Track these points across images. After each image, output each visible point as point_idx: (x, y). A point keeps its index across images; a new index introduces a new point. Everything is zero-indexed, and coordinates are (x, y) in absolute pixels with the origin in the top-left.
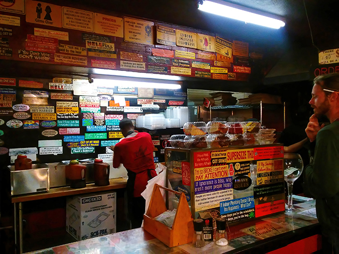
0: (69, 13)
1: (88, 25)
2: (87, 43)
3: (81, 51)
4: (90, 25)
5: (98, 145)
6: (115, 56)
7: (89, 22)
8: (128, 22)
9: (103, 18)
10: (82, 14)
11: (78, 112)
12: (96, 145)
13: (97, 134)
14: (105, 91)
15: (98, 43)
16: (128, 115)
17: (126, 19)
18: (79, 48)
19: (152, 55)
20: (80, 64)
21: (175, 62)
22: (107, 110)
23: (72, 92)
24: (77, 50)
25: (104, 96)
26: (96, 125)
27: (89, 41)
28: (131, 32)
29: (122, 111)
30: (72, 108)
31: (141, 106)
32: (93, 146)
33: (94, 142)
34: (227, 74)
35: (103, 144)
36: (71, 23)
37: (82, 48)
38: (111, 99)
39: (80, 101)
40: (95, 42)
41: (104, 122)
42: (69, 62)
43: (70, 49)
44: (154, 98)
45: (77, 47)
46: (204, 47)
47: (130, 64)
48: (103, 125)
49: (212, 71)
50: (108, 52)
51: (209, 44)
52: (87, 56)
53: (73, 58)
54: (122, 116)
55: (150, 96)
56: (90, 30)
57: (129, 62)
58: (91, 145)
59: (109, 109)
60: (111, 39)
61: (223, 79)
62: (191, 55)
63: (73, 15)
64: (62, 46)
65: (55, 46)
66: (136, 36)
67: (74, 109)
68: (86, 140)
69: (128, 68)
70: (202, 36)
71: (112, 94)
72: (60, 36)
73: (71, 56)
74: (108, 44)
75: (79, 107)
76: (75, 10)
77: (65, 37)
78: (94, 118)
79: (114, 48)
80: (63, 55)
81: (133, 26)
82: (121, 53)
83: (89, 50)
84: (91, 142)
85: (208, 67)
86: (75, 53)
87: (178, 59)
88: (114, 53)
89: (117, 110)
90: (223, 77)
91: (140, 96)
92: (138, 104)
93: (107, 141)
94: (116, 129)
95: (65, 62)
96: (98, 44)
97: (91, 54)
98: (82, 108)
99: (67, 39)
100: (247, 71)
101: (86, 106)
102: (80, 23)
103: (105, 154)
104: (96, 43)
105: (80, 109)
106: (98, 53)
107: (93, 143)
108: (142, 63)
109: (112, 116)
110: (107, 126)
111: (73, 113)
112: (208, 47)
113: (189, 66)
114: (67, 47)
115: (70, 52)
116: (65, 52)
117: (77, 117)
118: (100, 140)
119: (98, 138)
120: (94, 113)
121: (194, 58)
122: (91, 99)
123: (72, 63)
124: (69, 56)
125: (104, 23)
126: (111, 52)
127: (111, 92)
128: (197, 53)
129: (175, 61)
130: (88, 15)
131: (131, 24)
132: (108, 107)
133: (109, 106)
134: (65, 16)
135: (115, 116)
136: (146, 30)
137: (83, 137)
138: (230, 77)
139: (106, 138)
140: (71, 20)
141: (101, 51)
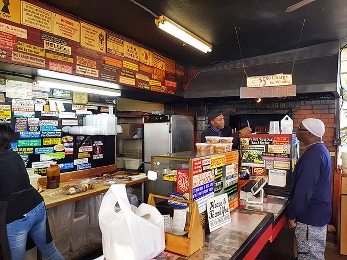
0: (28, 8)
1: (47, 24)
2: (45, 43)
3: (39, 51)
4: (49, 25)
5: (32, 152)
6: (71, 60)
7: (48, 21)
8: (84, 27)
9: (62, 20)
10: (41, 12)
11: (10, 117)
12: (30, 153)
13: (32, 141)
14: (40, 95)
15: (56, 44)
16: (63, 121)
17: (83, 24)
18: (37, 48)
19: (104, 63)
20: (38, 65)
21: (123, 72)
22: (42, 115)
23: (5, 93)
24: (35, 50)
25: (38, 100)
26: (29, 131)
27: (48, 42)
28: (87, 38)
29: (57, 116)
30: (4, 112)
31: (75, 111)
32: (27, 154)
33: (28, 149)
34: (160, 87)
35: (37, 151)
36: (30, 20)
37: (40, 48)
38: (45, 103)
39: (13, 104)
40: (53, 43)
41: (39, 127)
42: (27, 63)
43: (28, 48)
44: (88, 104)
45: (35, 47)
46: (145, 60)
47: (85, 69)
48: (38, 131)
49: (150, 83)
50: (65, 55)
51: (148, 59)
52: (45, 57)
53: (31, 58)
54: (57, 122)
55: (85, 102)
56: (48, 30)
57: (84, 68)
58: (25, 152)
59: (44, 114)
60: (69, 42)
61: (158, 91)
62: (135, 67)
63: (33, 12)
64: (20, 44)
65: (13, 44)
66: (90, 42)
67: (5, 113)
68: (18, 147)
69: (83, 73)
70: (143, 51)
71: (47, 98)
72: (18, 32)
73: (29, 56)
74: (65, 47)
75: (11, 110)
76: (35, 7)
77: (23, 34)
78: (27, 123)
79: (70, 52)
80: (21, 54)
81: (88, 32)
82: (77, 57)
83: (47, 51)
84: (24, 149)
85: (148, 80)
86: (33, 53)
87: (126, 69)
88: (71, 57)
89: (52, 115)
90: (158, 90)
91: (75, 102)
92: (73, 109)
93: (41, 148)
94: (51, 136)
95: (22, 62)
96: (56, 46)
97: (49, 56)
98: (15, 112)
99: (25, 36)
100: (174, 86)
101: (19, 110)
102: (40, 22)
103: (40, 162)
104: (54, 45)
105: (12, 113)
106: (56, 56)
107: (26, 151)
108: (96, 70)
109: (46, 121)
110: (41, 132)
111: (5, 117)
112: (148, 61)
113: (133, 76)
114: (25, 46)
115: (27, 52)
116: (23, 51)
117: (10, 122)
118: (34, 147)
119: (31, 144)
120: (27, 118)
121: (137, 70)
122: (25, 102)
123: (30, 63)
124: (27, 55)
125: (62, 25)
126: (68, 56)
127: (46, 96)
128: (139, 66)
129: (123, 70)
130: (47, 14)
131: (87, 30)
132: (42, 112)
133: (43, 110)
134: (25, 12)
135: (50, 121)
136: (100, 38)
137: (16, 144)
138: (163, 89)
139: (40, 145)
140: (30, 17)
141: (58, 54)
